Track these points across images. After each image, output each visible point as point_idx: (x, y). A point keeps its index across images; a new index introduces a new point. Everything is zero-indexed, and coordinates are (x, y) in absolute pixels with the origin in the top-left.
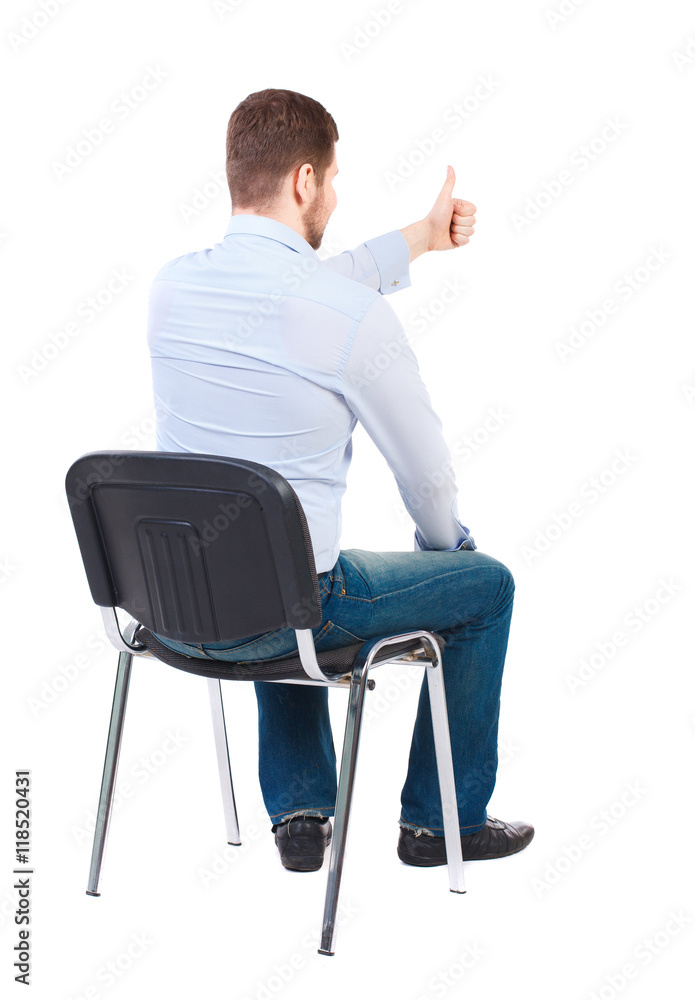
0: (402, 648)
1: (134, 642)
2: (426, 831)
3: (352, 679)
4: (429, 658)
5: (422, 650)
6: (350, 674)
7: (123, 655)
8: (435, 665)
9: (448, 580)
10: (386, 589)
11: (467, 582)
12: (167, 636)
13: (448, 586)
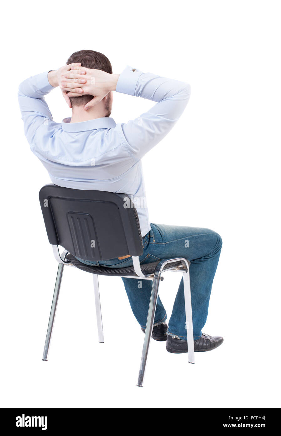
0: (174, 264)
1: (65, 259)
2: (177, 337)
3: (154, 276)
4: (184, 269)
5: (181, 266)
6: (153, 274)
7: (60, 264)
8: (187, 272)
9: (197, 237)
10: (172, 239)
11: (204, 239)
12: (80, 258)
13: (197, 240)
